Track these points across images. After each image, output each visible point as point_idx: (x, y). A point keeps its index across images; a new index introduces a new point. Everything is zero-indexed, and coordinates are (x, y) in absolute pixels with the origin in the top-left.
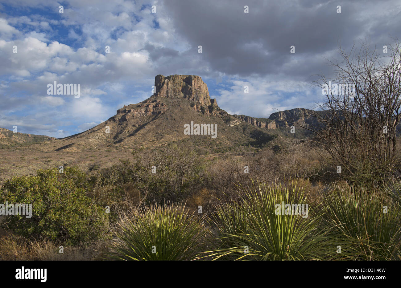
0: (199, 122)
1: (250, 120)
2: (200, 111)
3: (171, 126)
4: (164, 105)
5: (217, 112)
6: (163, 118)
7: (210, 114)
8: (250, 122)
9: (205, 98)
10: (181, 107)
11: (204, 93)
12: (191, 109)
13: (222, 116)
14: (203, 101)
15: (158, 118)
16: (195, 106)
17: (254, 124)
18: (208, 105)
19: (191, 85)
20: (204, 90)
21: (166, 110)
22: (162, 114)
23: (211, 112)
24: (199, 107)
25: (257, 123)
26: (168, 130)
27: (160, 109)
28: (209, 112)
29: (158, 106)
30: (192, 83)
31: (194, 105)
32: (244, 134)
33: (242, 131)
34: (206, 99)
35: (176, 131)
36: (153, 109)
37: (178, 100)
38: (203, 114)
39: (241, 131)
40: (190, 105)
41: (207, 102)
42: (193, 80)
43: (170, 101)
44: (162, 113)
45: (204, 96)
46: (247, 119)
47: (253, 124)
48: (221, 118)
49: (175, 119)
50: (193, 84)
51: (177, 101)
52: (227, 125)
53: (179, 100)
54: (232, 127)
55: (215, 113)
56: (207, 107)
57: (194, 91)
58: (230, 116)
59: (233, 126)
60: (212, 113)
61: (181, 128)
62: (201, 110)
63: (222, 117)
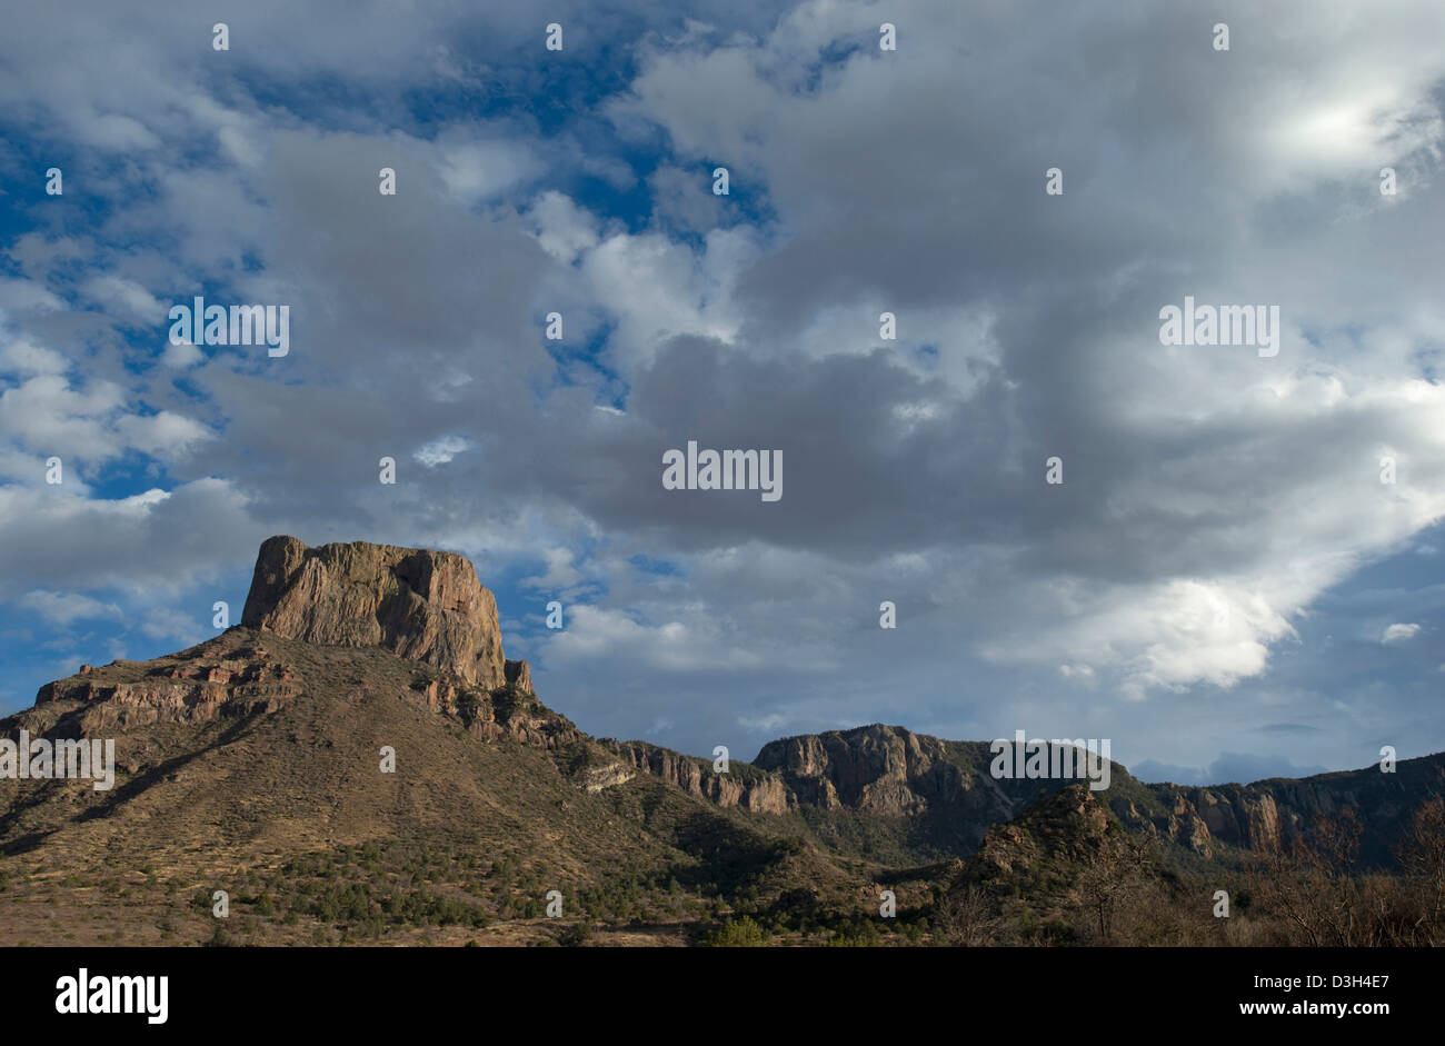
0: (445, 762)
1: (672, 769)
2: (454, 710)
3: (306, 778)
4: (287, 677)
5: (531, 722)
6: (274, 735)
7: (500, 729)
8: (673, 775)
9: (479, 656)
10: (366, 690)
11: (477, 631)
12: (411, 700)
13: (552, 740)
14: (472, 667)
15: (250, 733)
16: (433, 690)
17: (692, 786)
18: (490, 688)
19: (422, 592)
20: (481, 620)
21: (291, 696)
22: (270, 717)
23: (502, 718)
24: (451, 691)
25: (703, 783)
26: (291, 792)
27: (263, 691)
28: (493, 717)
29: (257, 678)
30: (428, 581)
31: (430, 683)
32: (649, 830)
33: (641, 817)
34: (484, 658)
35: (329, 799)
36: (230, 692)
37: (356, 654)
38: (467, 727)
39: (635, 815)
40: (410, 682)
41: (489, 673)
42: (435, 571)
43: (319, 657)
44: (271, 709)
45: (479, 646)
46: (661, 762)
47: (685, 785)
48: (548, 752)
49: (329, 745)
50: (434, 587)
51: (348, 660)
52: (574, 785)
53: (361, 655)
54: (596, 794)
55: (521, 726)
56: (489, 696)
57: (433, 619)
58: (589, 744)
59: (599, 788)
60: (508, 726)
61: (356, 789)
62: (458, 706)
63: (550, 748)
